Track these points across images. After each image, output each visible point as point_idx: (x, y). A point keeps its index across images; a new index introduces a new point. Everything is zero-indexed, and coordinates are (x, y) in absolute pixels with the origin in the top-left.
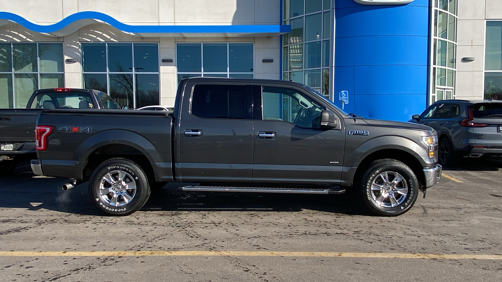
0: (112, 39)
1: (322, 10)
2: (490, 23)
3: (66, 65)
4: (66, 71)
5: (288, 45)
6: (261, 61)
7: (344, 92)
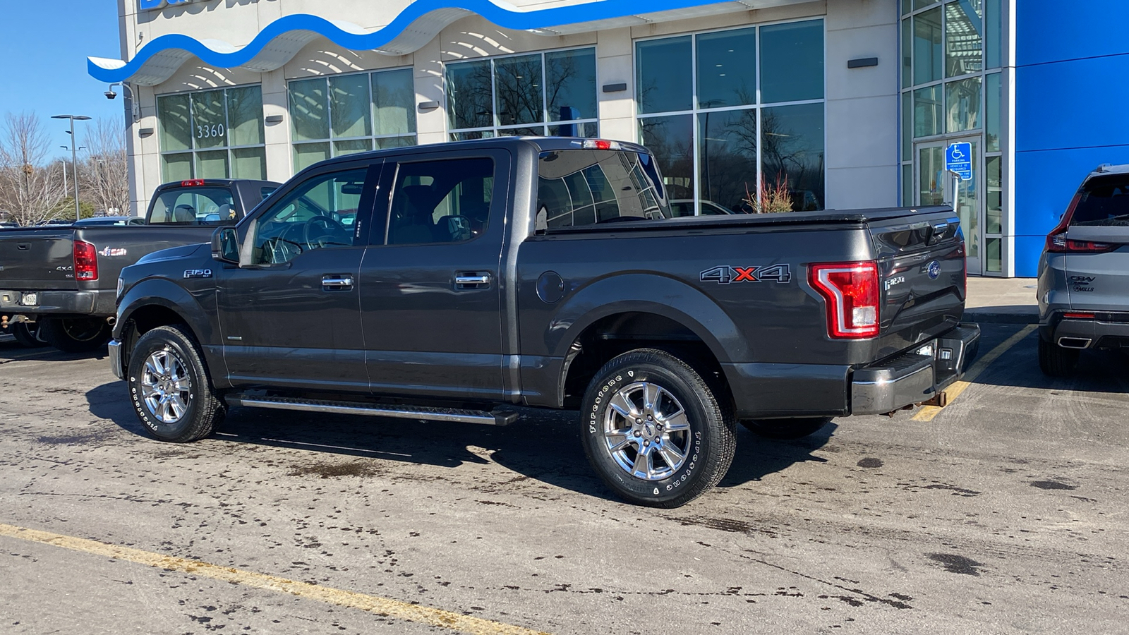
0: (501, 48)
3: (420, 116)
4: (419, 130)
5: (911, 14)
6: (845, 65)
7: (960, 147)
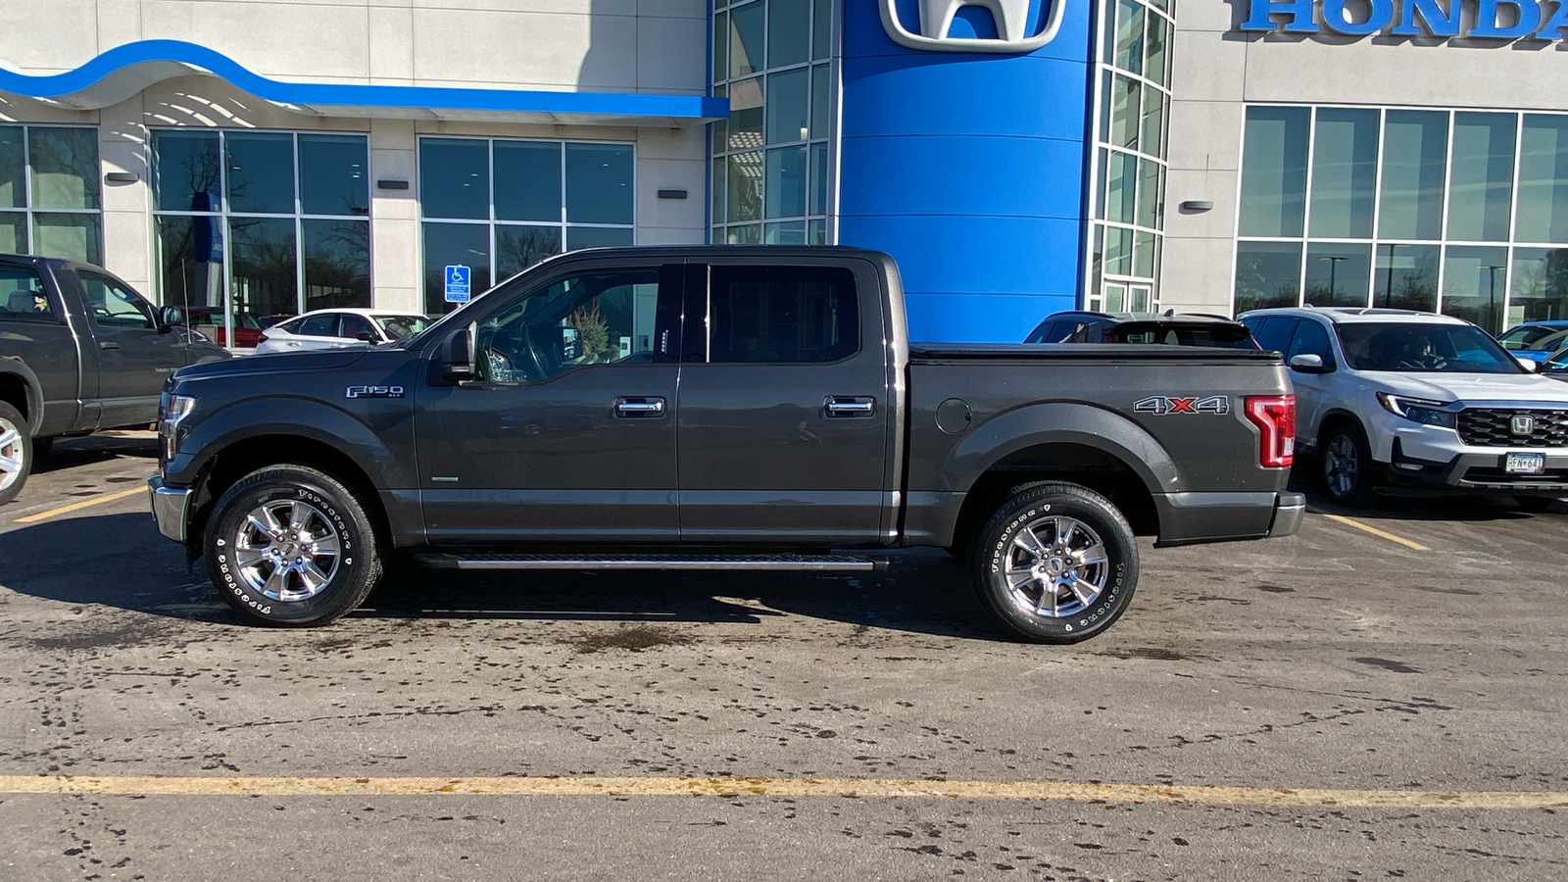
0: (236, 119)
1: (807, 60)
2: (1255, 112)
3: (107, 190)
4: (106, 206)
5: (726, 154)
6: (655, 195)
